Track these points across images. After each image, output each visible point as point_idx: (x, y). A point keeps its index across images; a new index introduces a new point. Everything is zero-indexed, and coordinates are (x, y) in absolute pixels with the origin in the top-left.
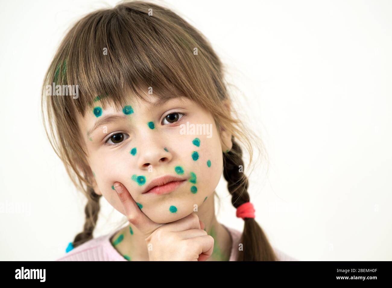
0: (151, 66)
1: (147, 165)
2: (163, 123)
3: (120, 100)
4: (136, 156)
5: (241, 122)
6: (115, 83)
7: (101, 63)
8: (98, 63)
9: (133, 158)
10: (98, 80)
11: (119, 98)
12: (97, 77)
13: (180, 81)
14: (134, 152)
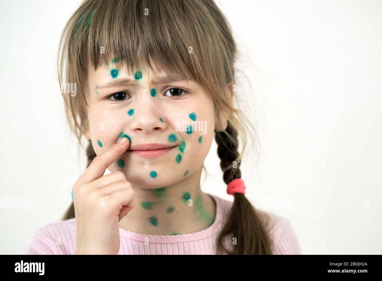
0: (170, 41)
1: (139, 129)
2: (165, 94)
3: (132, 65)
4: (132, 117)
5: (241, 112)
6: (132, 48)
7: (124, 26)
8: (122, 25)
9: (128, 118)
10: (117, 41)
11: (132, 64)
12: (117, 38)
13: (193, 62)
14: (131, 112)
